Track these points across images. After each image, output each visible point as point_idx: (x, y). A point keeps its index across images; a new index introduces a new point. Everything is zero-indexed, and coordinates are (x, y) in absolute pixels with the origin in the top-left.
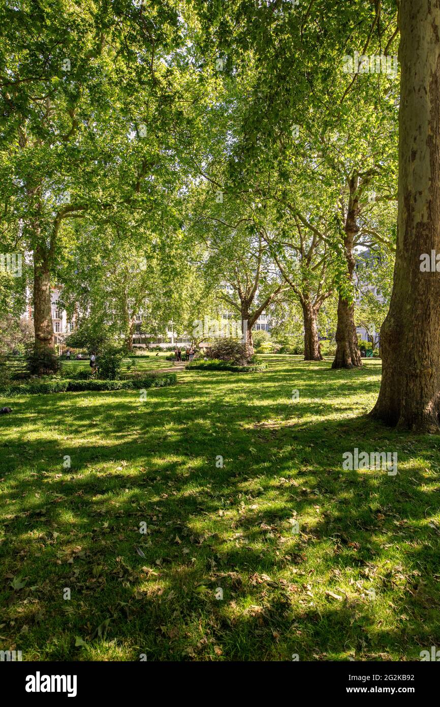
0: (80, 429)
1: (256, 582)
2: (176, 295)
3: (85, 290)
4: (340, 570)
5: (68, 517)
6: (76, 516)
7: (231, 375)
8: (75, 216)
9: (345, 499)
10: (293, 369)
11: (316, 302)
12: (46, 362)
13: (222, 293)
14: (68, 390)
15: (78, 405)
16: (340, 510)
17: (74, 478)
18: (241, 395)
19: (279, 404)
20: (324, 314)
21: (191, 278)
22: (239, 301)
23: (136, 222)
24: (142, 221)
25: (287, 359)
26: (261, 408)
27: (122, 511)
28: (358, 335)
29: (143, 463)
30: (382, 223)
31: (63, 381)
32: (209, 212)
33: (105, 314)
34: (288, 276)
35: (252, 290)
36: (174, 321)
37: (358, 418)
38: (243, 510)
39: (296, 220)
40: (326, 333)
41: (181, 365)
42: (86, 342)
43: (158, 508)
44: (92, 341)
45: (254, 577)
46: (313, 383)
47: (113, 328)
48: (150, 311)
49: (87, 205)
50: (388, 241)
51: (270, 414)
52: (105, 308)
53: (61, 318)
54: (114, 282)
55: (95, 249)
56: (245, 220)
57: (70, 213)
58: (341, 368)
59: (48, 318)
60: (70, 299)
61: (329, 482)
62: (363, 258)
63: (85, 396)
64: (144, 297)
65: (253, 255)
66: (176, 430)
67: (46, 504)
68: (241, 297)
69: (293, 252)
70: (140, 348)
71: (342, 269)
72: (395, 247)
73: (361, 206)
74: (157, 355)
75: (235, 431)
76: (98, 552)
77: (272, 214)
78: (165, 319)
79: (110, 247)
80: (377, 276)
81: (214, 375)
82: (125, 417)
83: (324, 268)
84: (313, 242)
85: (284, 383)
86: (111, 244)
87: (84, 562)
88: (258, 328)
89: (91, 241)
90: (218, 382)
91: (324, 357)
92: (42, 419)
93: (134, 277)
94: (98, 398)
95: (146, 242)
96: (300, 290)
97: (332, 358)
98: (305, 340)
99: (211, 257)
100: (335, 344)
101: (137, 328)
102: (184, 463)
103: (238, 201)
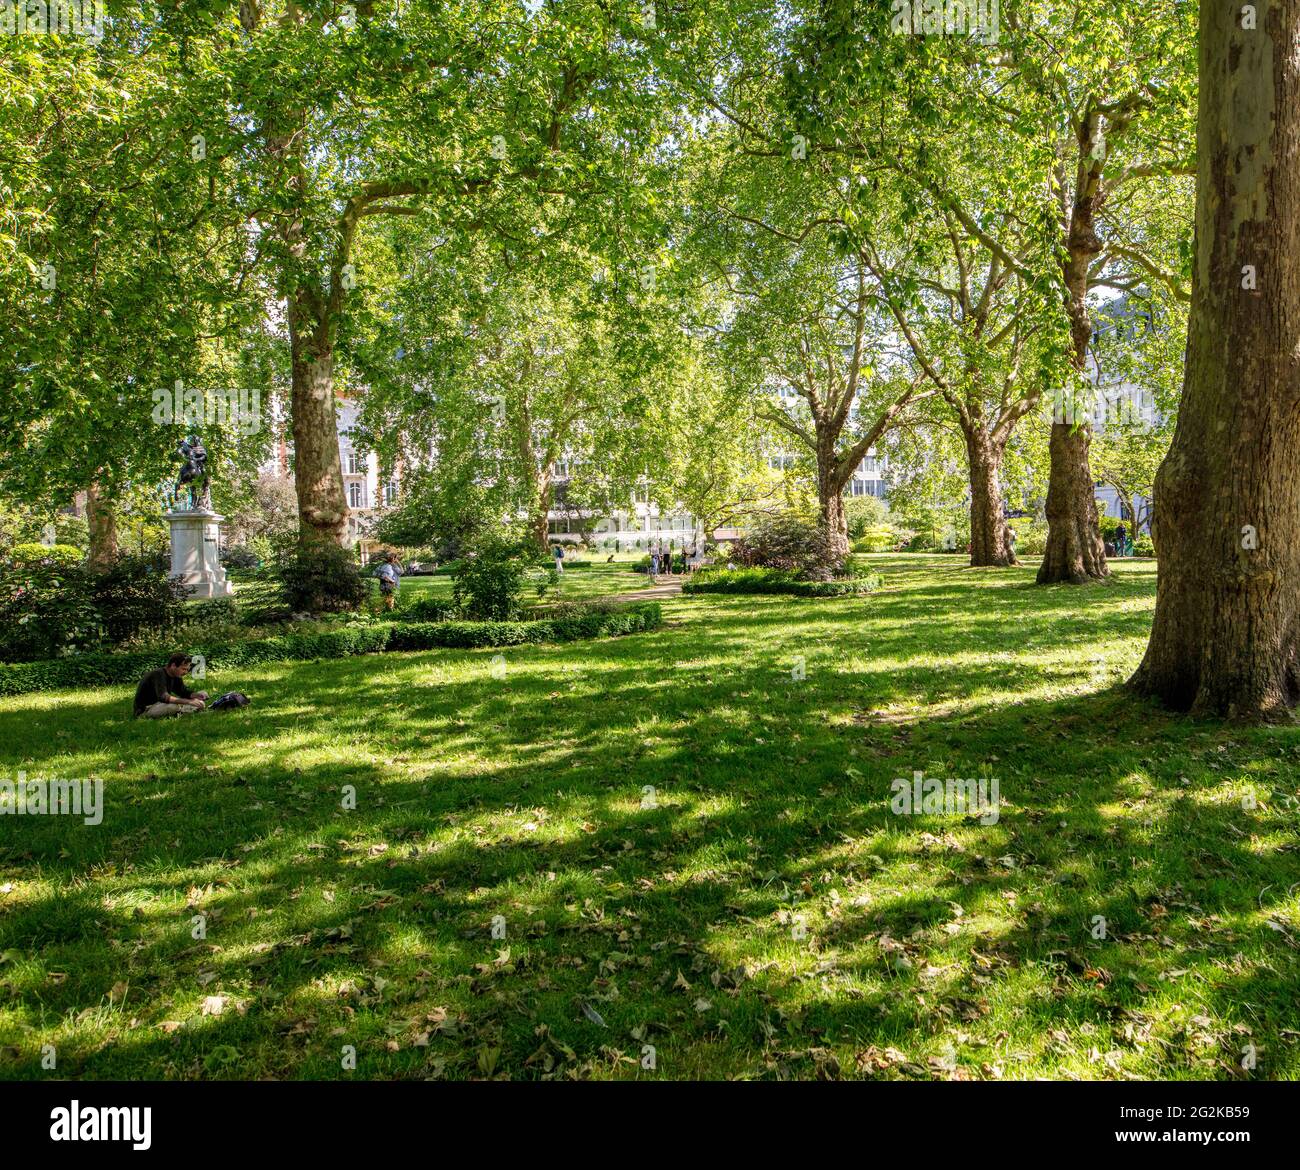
0: (427, 739)
1: (874, 1067)
2: (654, 411)
3: (424, 401)
4: (1069, 1032)
5: (409, 943)
6: (429, 938)
7: (796, 602)
8: (394, 211)
9: (1075, 876)
10: (945, 588)
11: (999, 425)
12: (330, 580)
13: (770, 405)
14: (390, 647)
15: (416, 683)
16: (1064, 900)
17: (417, 851)
18: (820, 650)
19: (913, 669)
20: (1016, 455)
21: (692, 370)
22: (811, 425)
23: (552, 226)
24: (568, 223)
25: (930, 563)
26: (869, 679)
27: (543, 923)
28: (1098, 503)
29: (588, 812)
30: (1154, 230)
31: (375, 627)
32: (732, 202)
33: (476, 461)
34: (931, 361)
35: (841, 396)
36: (651, 475)
37: (1100, 694)
38: (836, 909)
39: (949, 223)
40: (1022, 500)
41: (672, 582)
42: (429, 530)
43: (629, 913)
44: (444, 527)
45: (866, 1057)
46: (992, 617)
47: (496, 496)
48: (591, 450)
49: (425, 182)
50: (1170, 273)
51: (893, 690)
52: (476, 446)
53: (365, 471)
54: (497, 380)
55: (446, 293)
56: (824, 221)
57: (380, 202)
58: (1058, 581)
59: (331, 470)
60: (385, 423)
61: (1036, 839)
62: (1111, 316)
63: (433, 660)
64: (574, 416)
65: (845, 309)
66: (665, 734)
67: (353, 916)
68: (816, 415)
69: (942, 301)
70: (566, 543)
71: (1059, 340)
72: (1187, 288)
73: (1105, 188)
74: (609, 560)
75: (812, 733)
76: (489, 1018)
77: (891, 207)
78: (628, 470)
79: (485, 290)
80: (1143, 359)
81: (753, 603)
82: (537, 708)
83: (1017, 341)
84: (991, 277)
85: (924, 619)
86: (486, 283)
87: (455, 1043)
88: (859, 490)
89: (436, 276)
90: (763, 621)
91: (1019, 559)
92: (327, 717)
93: (548, 366)
94: (468, 664)
95: (577, 277)
96: (959, 395)
97: (1038, 561)
98: (973, 519)
99: (739, 314)
100: (1044, 527)
101: (560, 493)
102: (688, 808)
103: (806, 174)
